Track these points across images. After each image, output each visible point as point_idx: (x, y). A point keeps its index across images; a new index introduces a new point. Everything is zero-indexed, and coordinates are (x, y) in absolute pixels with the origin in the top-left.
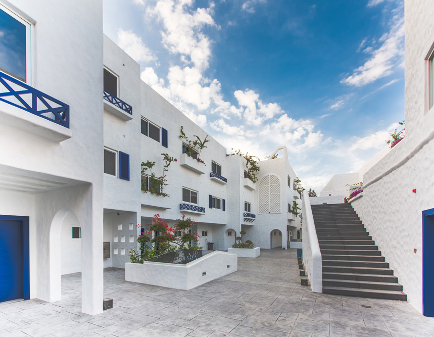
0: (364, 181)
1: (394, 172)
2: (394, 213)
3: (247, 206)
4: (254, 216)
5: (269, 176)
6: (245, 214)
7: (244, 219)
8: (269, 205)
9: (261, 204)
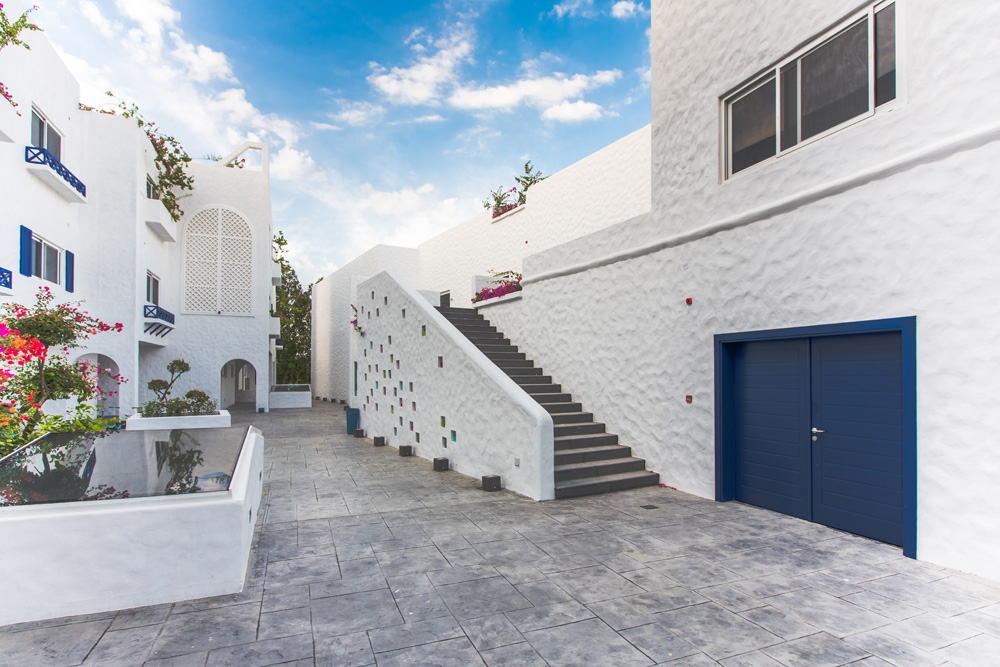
0: (525, 270)
1: (620, 263)
2: (619, 335)
3: (153, 285)
4: (170, 318)
5: (220, 212)
6: (151, 309)
7: (146, 324)
8: (219, 292)
9: (191, 285)
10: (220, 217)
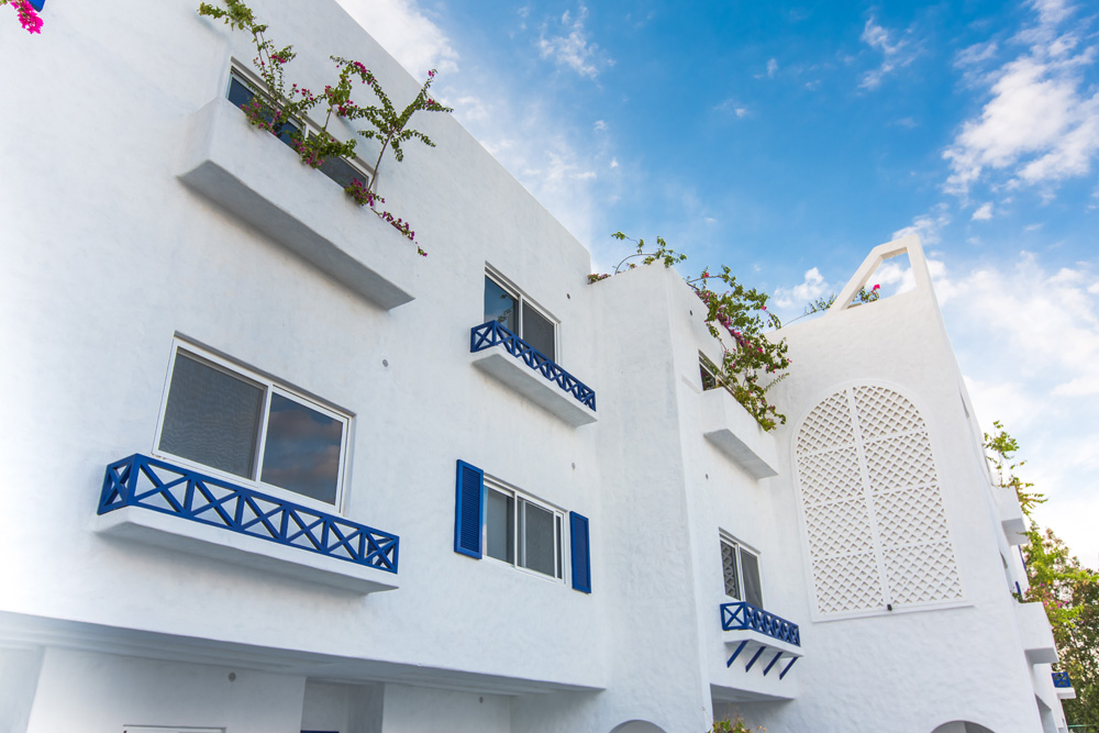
3: (739, 565)
5: (850, 395)
6: (733, 609)
7: (728, 645)
8: (880, 560)
9: (822, 556)
10: (852, 404)
